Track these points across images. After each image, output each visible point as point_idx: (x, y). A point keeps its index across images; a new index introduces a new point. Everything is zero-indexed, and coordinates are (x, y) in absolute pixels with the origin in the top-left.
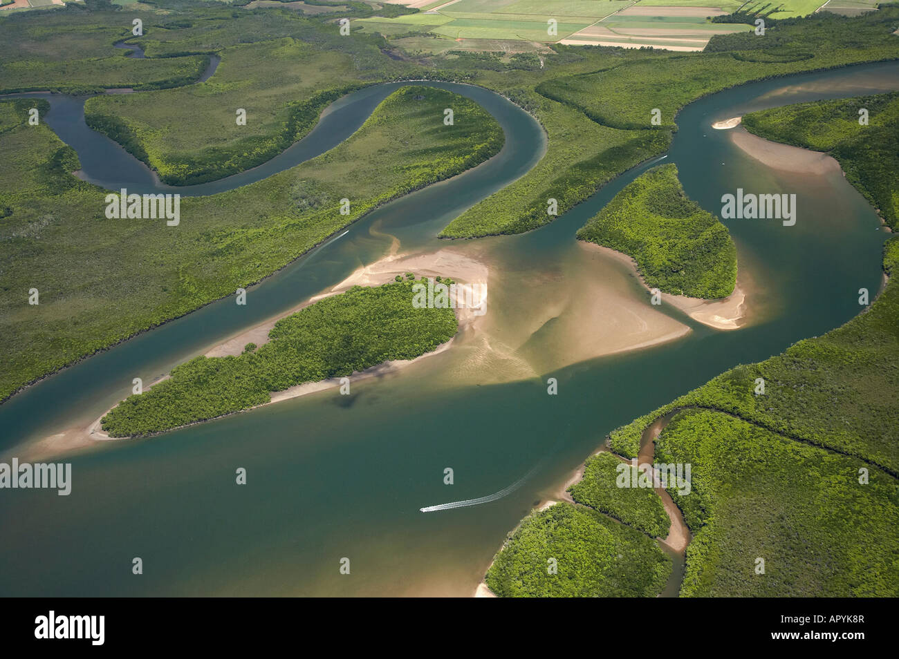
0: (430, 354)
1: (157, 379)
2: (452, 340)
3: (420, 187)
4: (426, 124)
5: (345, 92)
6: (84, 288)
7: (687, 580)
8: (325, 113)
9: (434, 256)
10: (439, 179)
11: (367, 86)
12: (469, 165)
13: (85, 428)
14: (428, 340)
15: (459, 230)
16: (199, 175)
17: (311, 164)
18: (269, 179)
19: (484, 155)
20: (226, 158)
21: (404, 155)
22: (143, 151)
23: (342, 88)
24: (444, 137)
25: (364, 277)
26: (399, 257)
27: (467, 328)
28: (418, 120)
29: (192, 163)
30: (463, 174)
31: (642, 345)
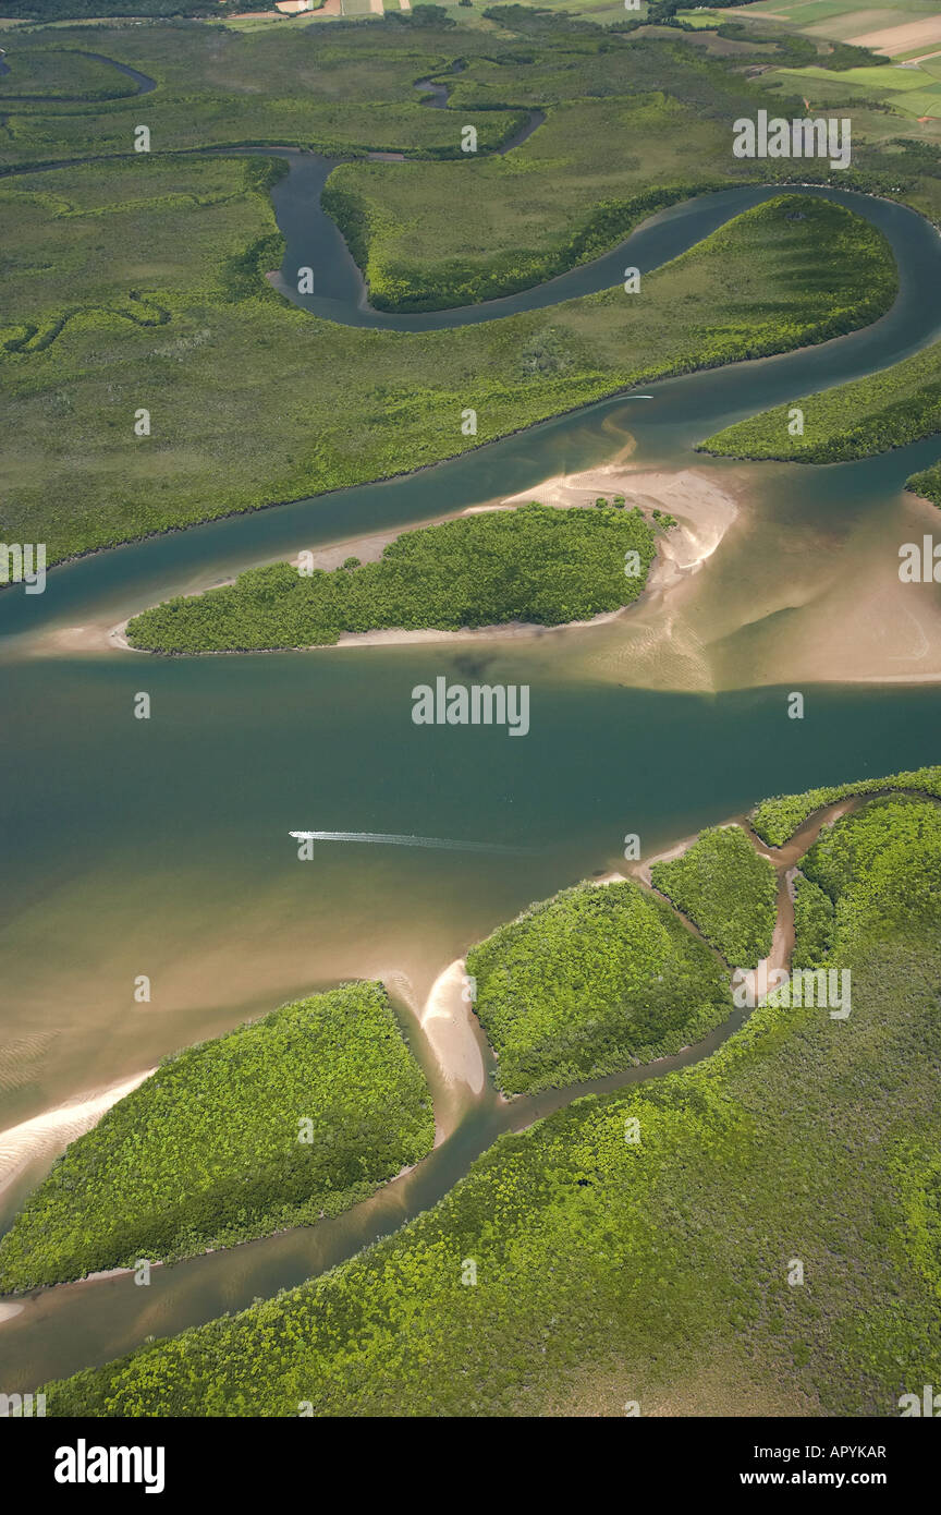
0: (581, 624)
1: (221, 581)
2: (623, 609)
3: (713, 365)
4: (783, 260)
5: (692, 194)
6: (198, 441)
7: (735, 1037)
8: (647, 223)
9: (672, 477)
10: (749, 356)
11: (731, 186)
12: (807, 340)
13: (109, 627)
14: (585, 603)
15: (729, 443)
16: (418, 300)
17: (577, 305)
18: (508, 320)
19: (842, 327)
20: (464, 278)
21: (720, 308)
22: (365, 253)
23: (689, 185)
24: (795, 288)
25: (556, 492)
26: (621, 469)
27: (654, 597)
28: (774, 254)
29: (416, 281)
30: (794, 353)
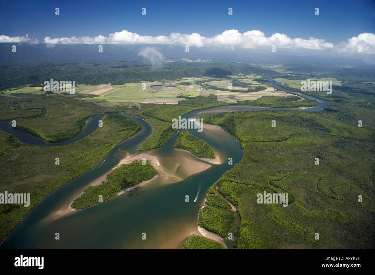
0: (153, 178)
1: (80, 193)
2: (157, 174)
3: (126, 139)
4: (118, 123)
5: (90, 117)
6: (42, 172)
8: (87, 122)
9: (140, 155)
10: (130, 137)
11: (95, 115)
12: (136, 133)
13: (67, 208)
14: (152, 175)
15: (143, 148)
16: (60, 140)
17: (91, 135)
18: (82, 140)
19: (139, 130)
20: (66, 135)
21: (117, 131)
22: (37, 134)
23: (89, 115)
24: (125, 126)
25: (124, 162)
26: (130, 156)
27: (159, 171)
28: (115, 123)
29: (56, 137)
30: (136, 135)
31: (203, 170)
